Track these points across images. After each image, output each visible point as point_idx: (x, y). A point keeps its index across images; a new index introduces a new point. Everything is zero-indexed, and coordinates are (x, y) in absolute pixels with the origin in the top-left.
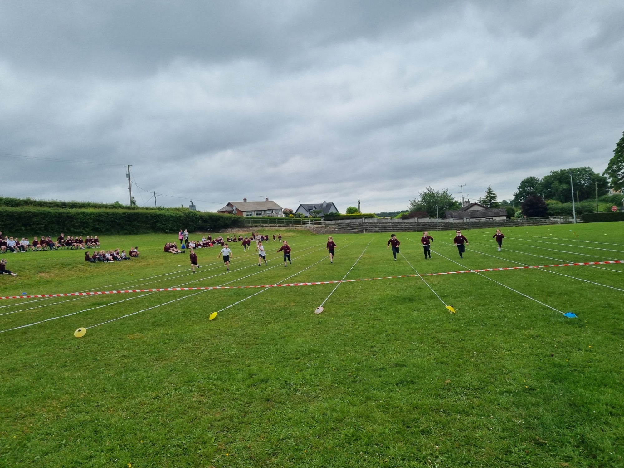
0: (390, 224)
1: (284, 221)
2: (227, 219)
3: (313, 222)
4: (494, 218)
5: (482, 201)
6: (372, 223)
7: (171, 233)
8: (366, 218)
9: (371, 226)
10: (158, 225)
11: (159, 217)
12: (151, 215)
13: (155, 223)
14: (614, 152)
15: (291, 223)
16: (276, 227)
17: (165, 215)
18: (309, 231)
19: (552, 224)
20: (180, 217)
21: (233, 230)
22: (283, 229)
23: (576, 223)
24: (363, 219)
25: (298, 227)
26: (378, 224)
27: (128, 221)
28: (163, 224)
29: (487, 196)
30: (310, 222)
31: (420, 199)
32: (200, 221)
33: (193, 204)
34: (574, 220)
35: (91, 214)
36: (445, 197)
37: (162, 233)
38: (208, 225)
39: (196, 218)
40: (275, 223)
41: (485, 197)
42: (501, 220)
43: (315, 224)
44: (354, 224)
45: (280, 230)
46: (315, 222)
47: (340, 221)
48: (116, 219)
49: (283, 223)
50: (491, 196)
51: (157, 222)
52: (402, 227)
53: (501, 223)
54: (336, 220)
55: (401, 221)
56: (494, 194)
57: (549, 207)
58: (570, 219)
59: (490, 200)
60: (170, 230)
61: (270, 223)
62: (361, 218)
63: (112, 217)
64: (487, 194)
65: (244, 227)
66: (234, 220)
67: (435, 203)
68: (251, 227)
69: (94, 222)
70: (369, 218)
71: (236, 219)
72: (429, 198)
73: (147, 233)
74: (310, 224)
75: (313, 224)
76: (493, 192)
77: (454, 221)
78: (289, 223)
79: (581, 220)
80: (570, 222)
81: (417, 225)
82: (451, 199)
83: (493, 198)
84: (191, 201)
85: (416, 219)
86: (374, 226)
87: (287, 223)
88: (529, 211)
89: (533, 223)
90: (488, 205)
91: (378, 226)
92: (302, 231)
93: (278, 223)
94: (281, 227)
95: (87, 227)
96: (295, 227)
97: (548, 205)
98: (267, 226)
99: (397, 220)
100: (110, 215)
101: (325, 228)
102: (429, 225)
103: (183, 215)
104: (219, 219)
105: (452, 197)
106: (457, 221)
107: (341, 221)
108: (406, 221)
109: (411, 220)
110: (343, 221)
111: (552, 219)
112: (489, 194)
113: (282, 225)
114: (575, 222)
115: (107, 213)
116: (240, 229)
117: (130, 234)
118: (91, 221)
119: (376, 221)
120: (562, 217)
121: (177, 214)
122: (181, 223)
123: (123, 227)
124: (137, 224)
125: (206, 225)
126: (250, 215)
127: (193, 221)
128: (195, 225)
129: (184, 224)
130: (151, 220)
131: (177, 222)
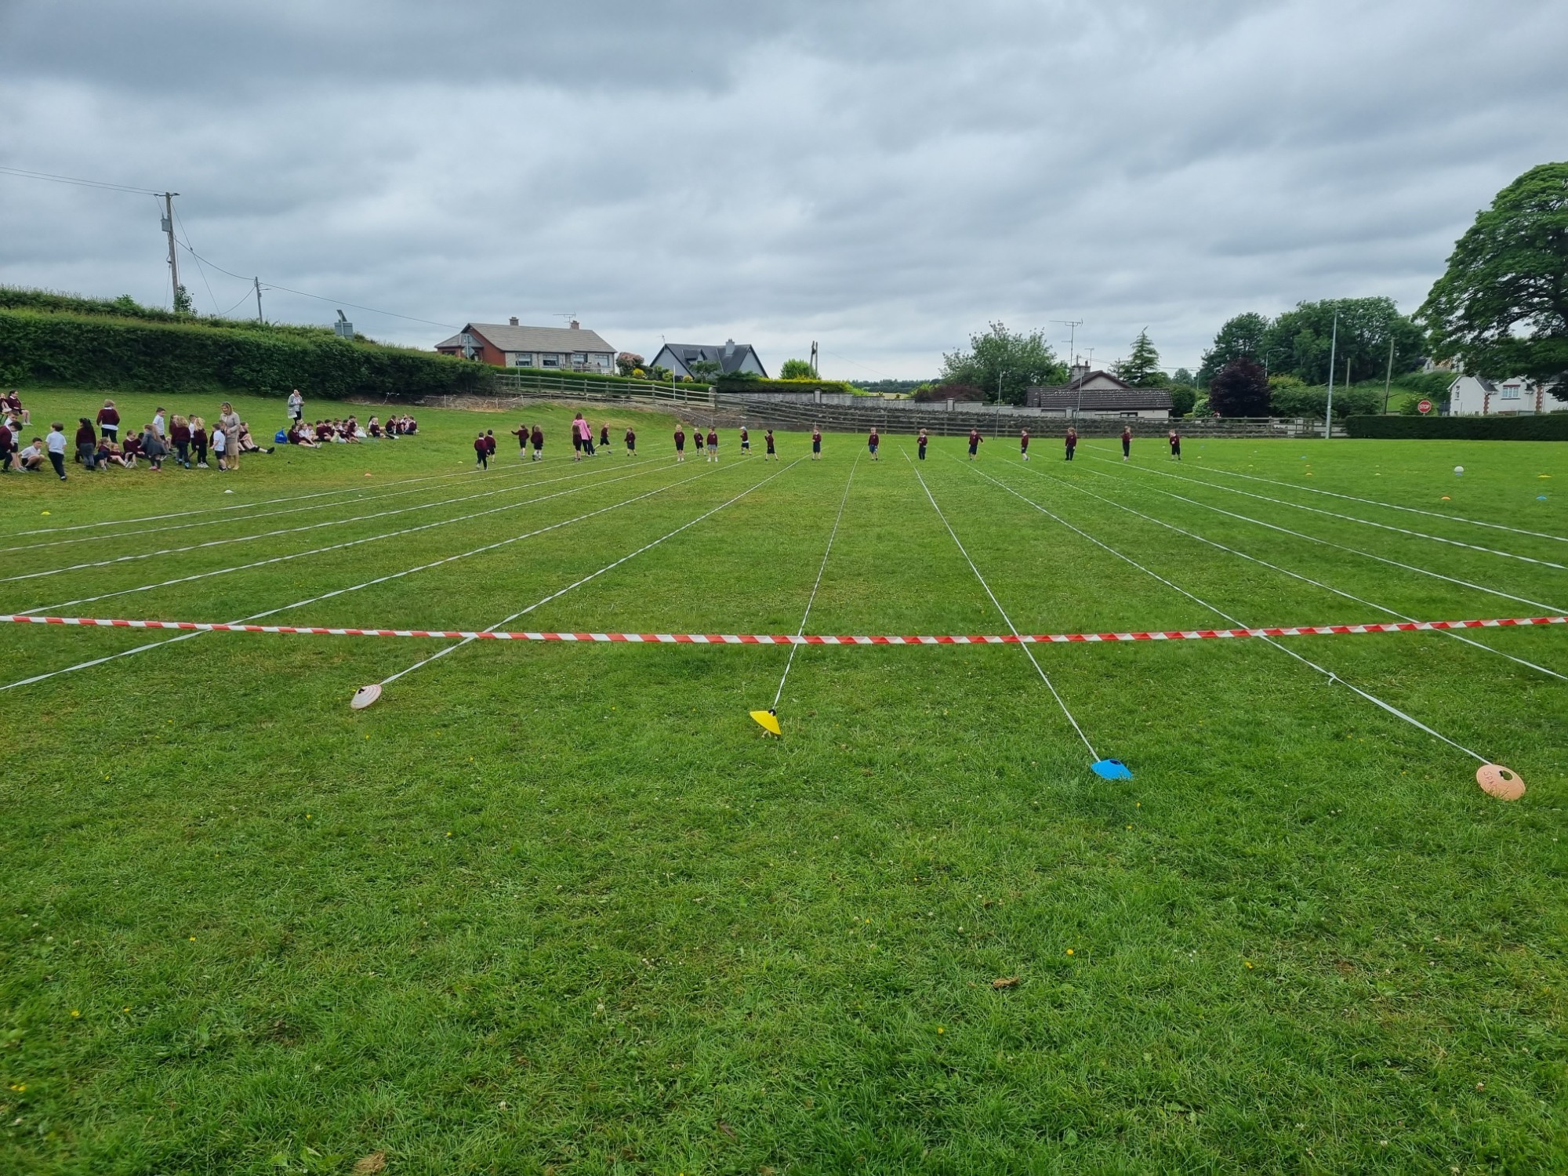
0: (883, 412)
1: (604, 386)
2: (444, 370)
3: (683, 393)
4: (1141, 414)
5: (1123, 367)
6: (837, 407)
7: (275, 396)
8: (824, 392)
9: (833, 413)
10: (238, 370)
12: (215, 343)
13: (229, 363)
14: (1449, 264)
15: (625, 393)
16: (584, 399)
17: (258, 346)
18: (671, 415)
19: (1273, 437)
20: (305, 352)
21: (458, 401)
22: (601, 406)
23: (1331, 437)
24: (818, 393)
26: (852, 411)
27: (145, 354)
28: (253, 371)
29: (1136, 357)
30: (677, 392)
31: (972, 352)
32: (363, 369)
33: (344, 319)
34: (1327, 429)
35: (27, 324)
36: (1033, 350)
37: (249, 393)
38: (389, 381)
39: (352, 360)
40: (582, 390)
41: (1131, 359)
42: (1155, 420)
43: (689, 399)
44: (791, 405)
46: (689, 394)
47: (755, 397)
48: (107, 343)
49: (604, 391)
50: (1144, 355)
51: (236, 361)
52: (912, 423)
53: (1154, 426)
54: (748, 391)
55: (911, 405)
56: (1151, 352)
57: (1275, 392)
58: (1318, 427)
59: (1140, 367)
60: (273, 388)
61: (566, 389)
62: (812, 392)
63: (93, 339)
64: (1135, 351)
65: (491, 394)
66: (463, 372)
67: (1006, 365)
68: (514, 396)
69: (37, 347)
70: (832, 392)
72: (992, 349)
73: (203, 391)
74: (677, 398)
75: (683, 398)
76: (1151, 347)
77: (1043, 414)
78: (620, 392)
79: (1342, 431)
80: (1317, 435)
81: (949, 419)
82: (1048, 358)
83: (1149, 362)
84: (340, 312)
85: (950, 402)
86: (840, 414)
87: (614, 392)
88: (1227, 401)
89: (1230, 433)
90: (1136, 378)
91: (852, 414)
92: (652, 415)
93: (588, 391)
94: (597, 400)
95: (17, 363)
96: (637, 402)
97: (1274, 387)
98: (558, 397)
99: (904, 402)
100: (88, 331)
101: (716, 411)
102: (979, 421)
103: (311, 347)
104: (419, 369)
105: (1051, 351)
106: (1050, 415)
107: (761, 395)
108: (924, 406)
109: (937, 406)
110: (765, 395)
111: (1276, 424)
112: (1139, 351)
113: (599, 395)
114: (1327, 435)
115: (79, 326)
116: (479, 400)
117: (151, 390)
118: (28, 345)
119: (848, 403)
120: (1300, 421)
121: (295, 345)
122: (306, 371)
123: (130, 369)
124: (174, 364)
125: (383, 381)
126: (527, 363)
127: (342, 370)
128: (349, 380)
129: (316, 375)
130: (217, 355)
131: (293, 366)
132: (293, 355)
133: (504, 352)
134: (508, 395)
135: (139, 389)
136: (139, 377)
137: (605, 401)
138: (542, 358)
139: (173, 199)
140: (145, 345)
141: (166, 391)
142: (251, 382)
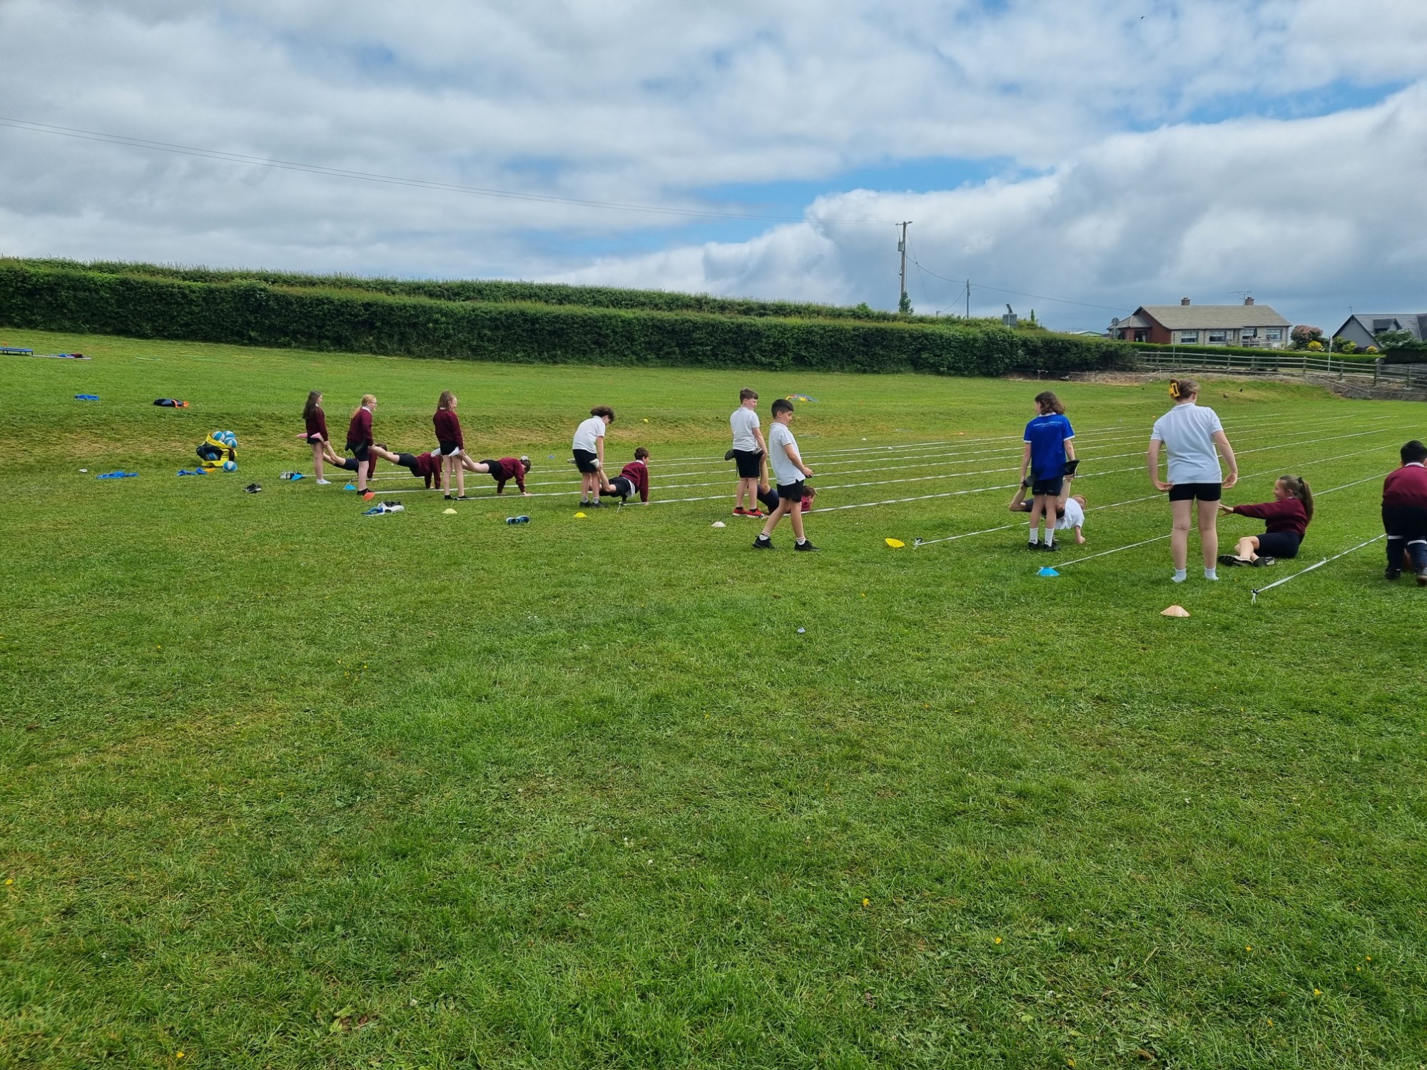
1: (1250, 360)
2: (1089, 350)
3: (1339, 365)
7: (950, 375)
10: (925, 355)
11: (926, 339)
12: (911, 336)
13: (919, 351)
15: (1273, 365)
16: (1225, 372)
17: (941, 337)
18: (1321, 388)
20: (975, 340)
21: (1100, 376)
22: (1244, 378)
25: (1293, 375)
27: (864, 346)
28: (936, 356)
30: (1331, 364)
32: (1020, 351)
33: (1010, 311)
35: (793, 328)
37: (931, 373)
38: (1040, 361)
39: (1012, 344)
40: (1225, 364)
45: (1234, 383)
48: (840, 339)
49: (1249, 365)
51: (924, 348)
60: (949, 368)
61: (1208, 363)
63: (832, 336)
65: (1132, 370)
66: (1107, 351)
68: (1154, 370)
69: (798, 344)
71: (1112, 349)
73: (899, 372)
75: (1338, 370)
78: (1267, 365)
84: (1008, 306)
87: (1260, 365)
92: (1298, 387)
93: (1232, 364)
94: (1240, 373)
95: (785, 354)
96: (1283, 374)
98: (1198, 371)
100: (830, 331)
103: (980, 336)
104: (1067, 350)
113: (1243, 369)
115: (824, 328)
116: (1118, 375)
117: (865, 372)
118: (792, 342)
121: (968, 334)
122: (975, 355)
123: (853, 357)
124: (881, 352)
125: (1035, 361)
126: (1192, 340)
127: (1003, 353)
128: (1007, 361)
129: (981, 358)
130: (911, 344)
131: (965, 351)
132: (966, 342)
133: (1169, 331)
134: (1147, 371)
135: (857, 371)
136: (858, 363)
137: (1248, 374)
138: (1208, 335)
139: (908, 226)
140: (864, 339)
141: (875, 372)
142: (933, 365)
